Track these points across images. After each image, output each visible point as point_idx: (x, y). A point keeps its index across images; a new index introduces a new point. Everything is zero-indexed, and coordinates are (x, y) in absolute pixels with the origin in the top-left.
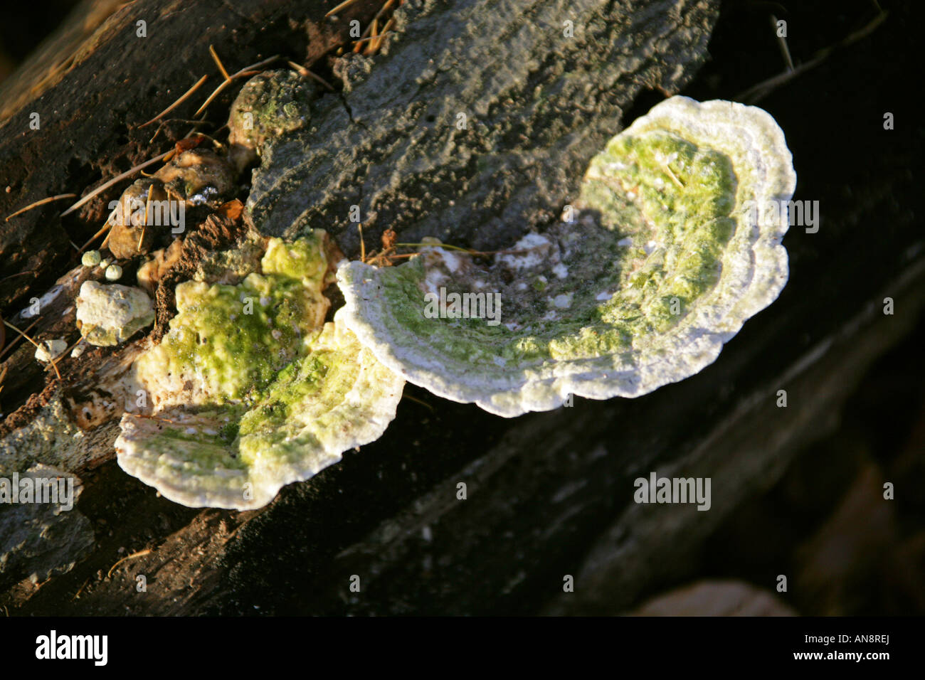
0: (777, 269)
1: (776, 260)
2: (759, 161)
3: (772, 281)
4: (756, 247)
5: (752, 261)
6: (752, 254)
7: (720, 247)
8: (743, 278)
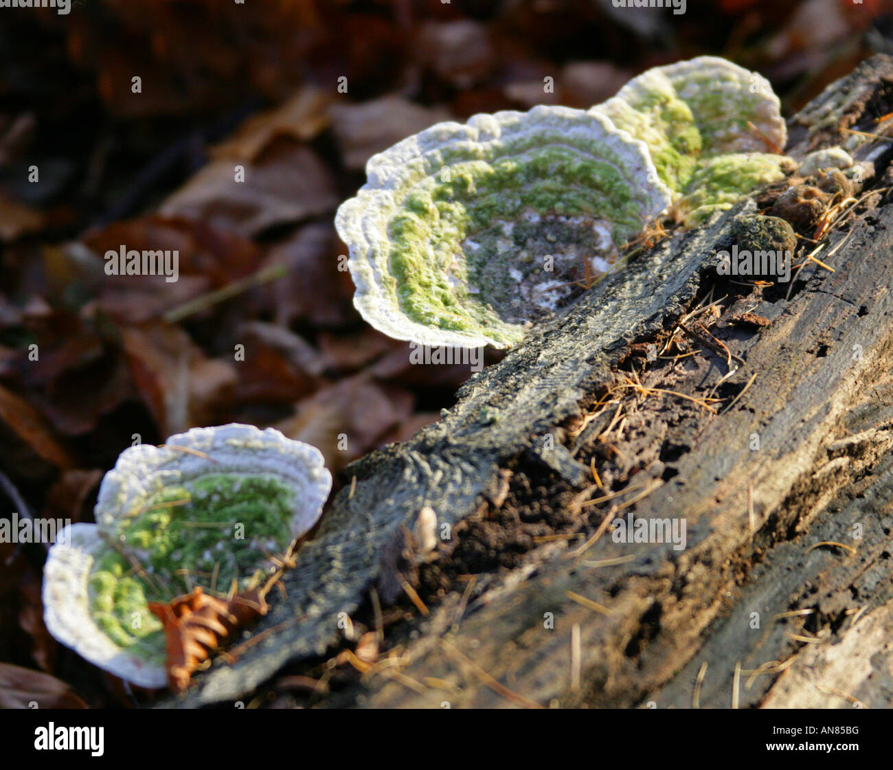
0: (345, 227)
1: (348, 234)
2: (387, 315)
3: (346, 218)
4: (367, 246)
5: (366, 235)
6: (369, 241)
7: (394, 249)
8: (368, 222)
